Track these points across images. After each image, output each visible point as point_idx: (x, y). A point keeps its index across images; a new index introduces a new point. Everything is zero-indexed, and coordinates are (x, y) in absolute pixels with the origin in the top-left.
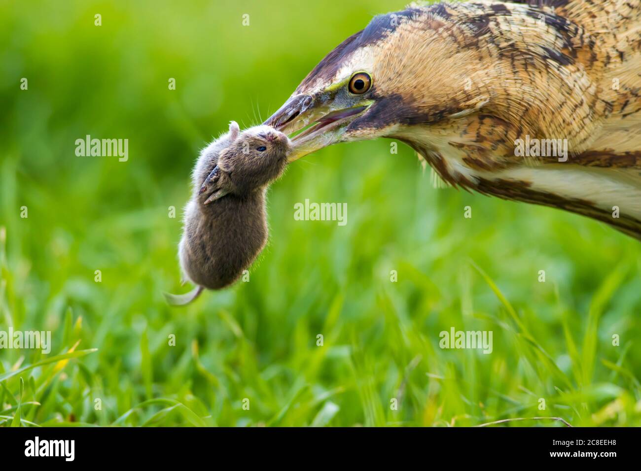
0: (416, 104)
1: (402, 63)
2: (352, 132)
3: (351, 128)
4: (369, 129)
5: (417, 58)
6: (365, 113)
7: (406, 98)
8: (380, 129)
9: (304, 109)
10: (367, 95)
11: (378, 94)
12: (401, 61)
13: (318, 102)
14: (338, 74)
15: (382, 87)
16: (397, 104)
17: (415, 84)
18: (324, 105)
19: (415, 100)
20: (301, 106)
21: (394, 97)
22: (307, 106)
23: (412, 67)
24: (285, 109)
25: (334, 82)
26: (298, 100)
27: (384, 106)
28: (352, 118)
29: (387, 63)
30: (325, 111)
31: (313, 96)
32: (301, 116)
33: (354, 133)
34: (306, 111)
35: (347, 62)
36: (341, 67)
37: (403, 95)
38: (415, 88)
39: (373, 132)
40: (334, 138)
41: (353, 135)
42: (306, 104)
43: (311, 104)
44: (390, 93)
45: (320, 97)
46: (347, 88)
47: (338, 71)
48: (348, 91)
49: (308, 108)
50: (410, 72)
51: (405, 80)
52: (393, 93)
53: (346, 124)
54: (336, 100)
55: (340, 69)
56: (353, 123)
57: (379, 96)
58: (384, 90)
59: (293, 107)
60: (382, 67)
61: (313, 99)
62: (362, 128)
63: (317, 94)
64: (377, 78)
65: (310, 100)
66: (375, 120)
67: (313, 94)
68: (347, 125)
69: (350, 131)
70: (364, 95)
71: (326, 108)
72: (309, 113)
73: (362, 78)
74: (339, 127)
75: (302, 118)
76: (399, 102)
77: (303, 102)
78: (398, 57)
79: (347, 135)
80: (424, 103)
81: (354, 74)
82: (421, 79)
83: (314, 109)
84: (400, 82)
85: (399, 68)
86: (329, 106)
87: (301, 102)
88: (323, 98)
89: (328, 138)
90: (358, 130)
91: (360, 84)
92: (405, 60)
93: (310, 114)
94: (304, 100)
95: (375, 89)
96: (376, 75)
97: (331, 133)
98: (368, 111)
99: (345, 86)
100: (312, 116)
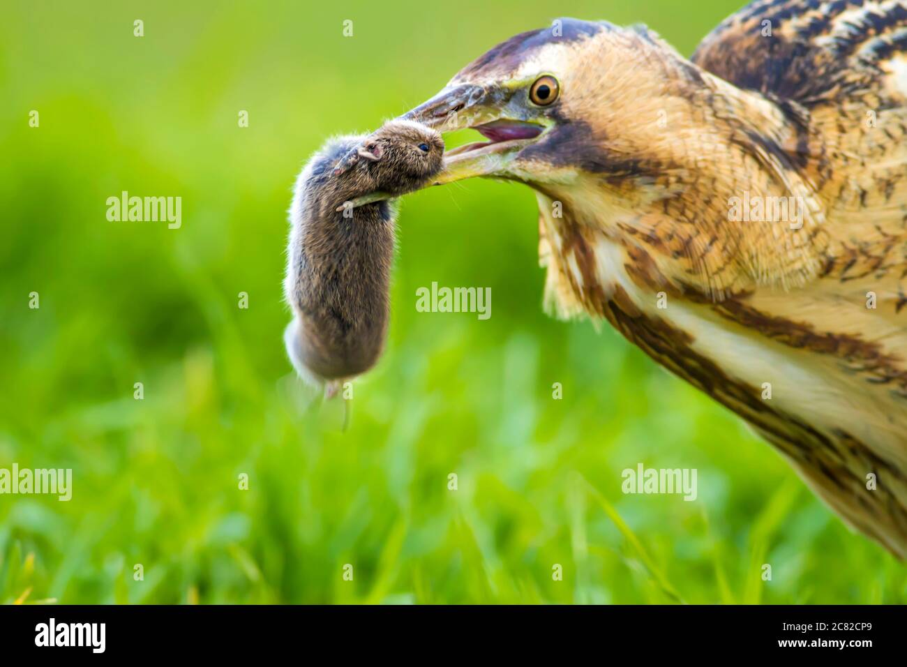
0: (607, 144)
1: (601, 81)
2: (522, 162)
3: (522, 155)
4: (544, 163)
5: (621, 81)
6: (543, 139)
7: (596, 131)
8: (557, 167)
9: (471, 103)
10: (548, 111)
11: (564, 113)
12: (599, 77)
13: (489, 99)
14: (521, 68)
15: (570, 106)
16: (584, 137)
17: (611, 116)
18: (495, 105)
19: (606, 138)
20: (467, 97)
21: (583, 125)
22: (476, 99)
23: (612, 91)
24: (446, 97)
25: (515, 77)
26: (464, 88)
27: (569, 136)
28: (525, 143)
29: (581, 76)
30: (495, 114)
31: (486, 88)
32: (466, 111)
33: (525, 165)
34: (473, 106)
35: (532, 57)
36: (526, 61)
37: (593, 127)
38: (610, 121)
39: (548, 168)
40: (500, 164)
41: (522, 167)
42: (475, 97)
43: (481, 99)
44: (578, 118)
45: (494, 93)
46: (527, 91)
47: (521, 65)
48: (527, 97)
49: (476, 103)
50: (608, 98)
51: (601, 105)
52: (581, 119)
53: (517, 149)
54: (511, 104)
55: (524, 63)
56: (526, 150)
57: (565, 116)
58: (572, 109)
59: (457, 97)
60: (574, 77)
61: (486, 92)
62: (535, 159)
63: (491, 87)
64: (566, 89)
65: (481, 92)
66: (553, 153)
67: (485, 85)
68: (518, 151)
69: (521, 160)
70: (546, 109)
71: (497, 111)
72: (476, 110)
73: (548, 82)
74: (507, 151)
75: (467, 114)
76: (587, 135)
77: (470, 92)
78: (596, 70)
79: (516, 164)
80: (616, 145)
81: (540, 76)
82: (620, 112)
83: (483, 107)
84: (593, 106)
85: (595, 86)
86: (501, 109)
87: (467, 92)
88: (497, 95)
89: (493, 161)
90: (531, 160)
91: (544, 92)
92: (604, 79)
93: (477, 112)
94: (473, 90)
95: (561, 104)
96: (566, 85)
97: (497, 156)
98: (547, 137)
99: (526, 87)
100: (478, 115)
